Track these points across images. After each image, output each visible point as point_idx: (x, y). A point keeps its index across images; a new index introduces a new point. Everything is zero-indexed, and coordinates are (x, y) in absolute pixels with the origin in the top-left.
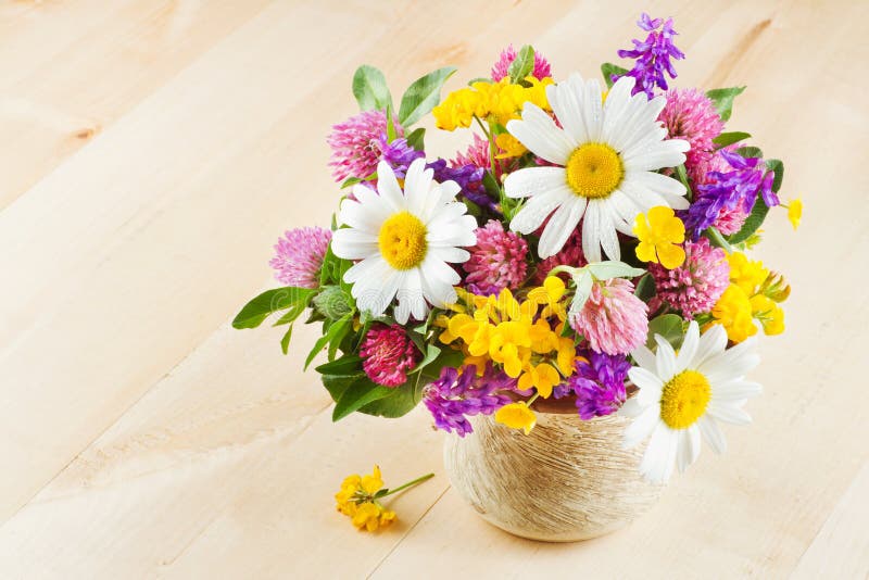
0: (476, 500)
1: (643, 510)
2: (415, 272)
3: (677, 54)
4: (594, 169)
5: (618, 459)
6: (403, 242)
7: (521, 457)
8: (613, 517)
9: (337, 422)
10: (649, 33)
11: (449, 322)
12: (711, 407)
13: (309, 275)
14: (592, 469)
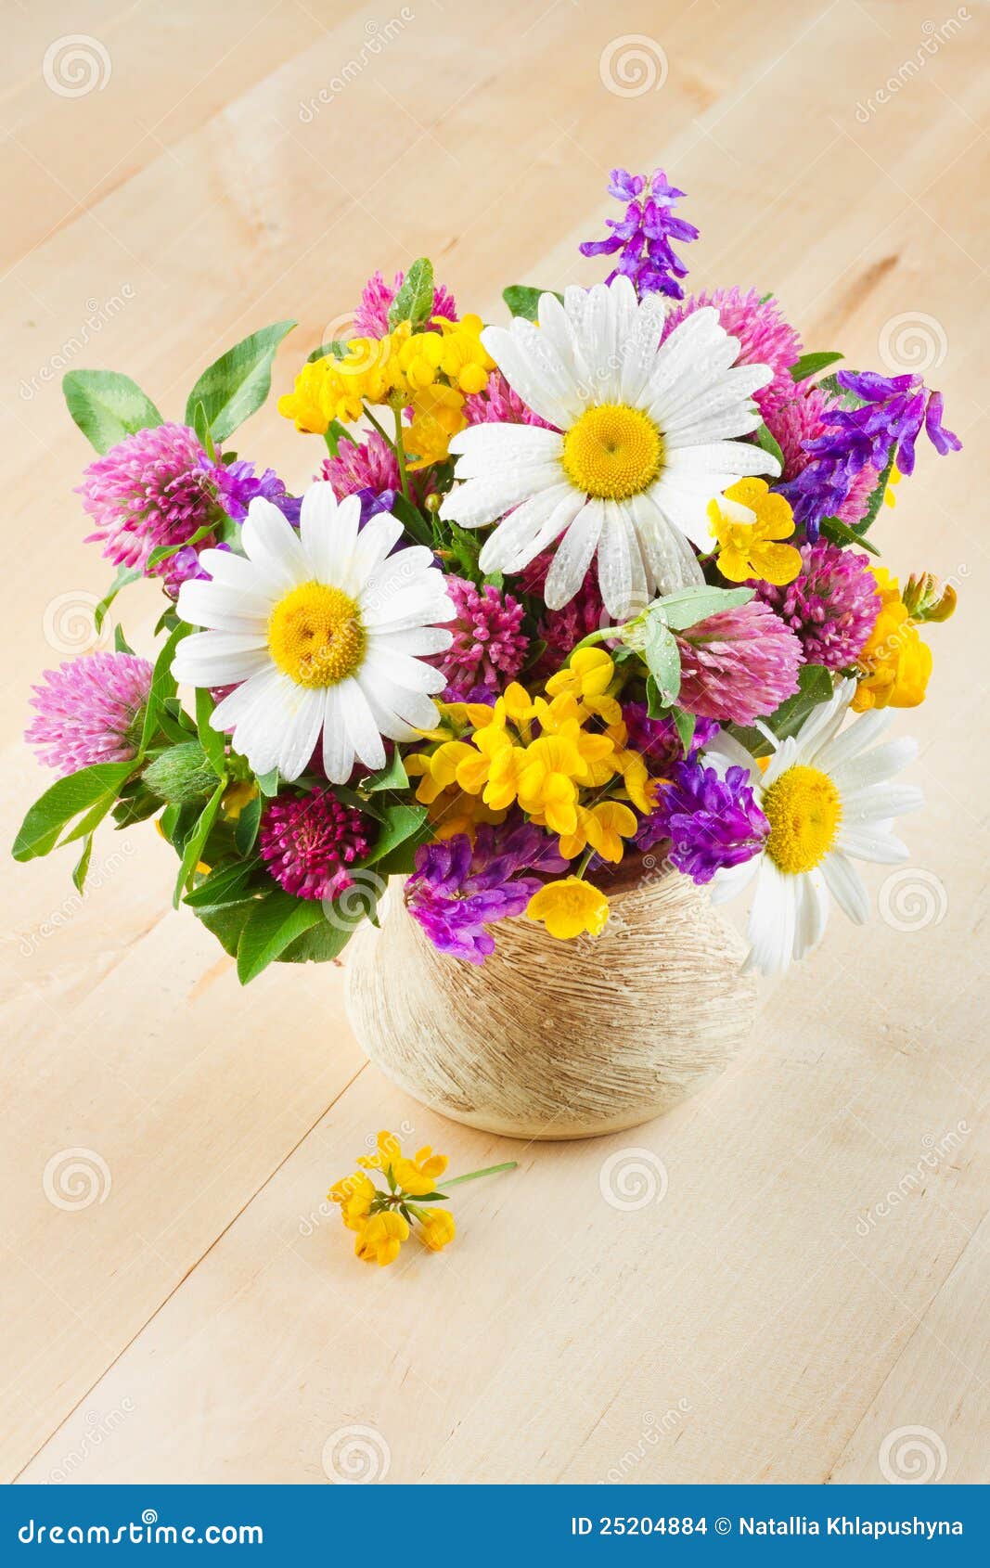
0: (450, 1087)
1: (737, 1046)
2: (350, 686)
3: (685, 231)
4: (612, 449)
5: (685, 964)
6: (320, 637)
7: (525, 994)
8: (699, 1068)
9: (249, 985)
10: (627, 204)
11: (430, 762)
12: (843, 836)
13: (115, 738)
14: (649, 989)
